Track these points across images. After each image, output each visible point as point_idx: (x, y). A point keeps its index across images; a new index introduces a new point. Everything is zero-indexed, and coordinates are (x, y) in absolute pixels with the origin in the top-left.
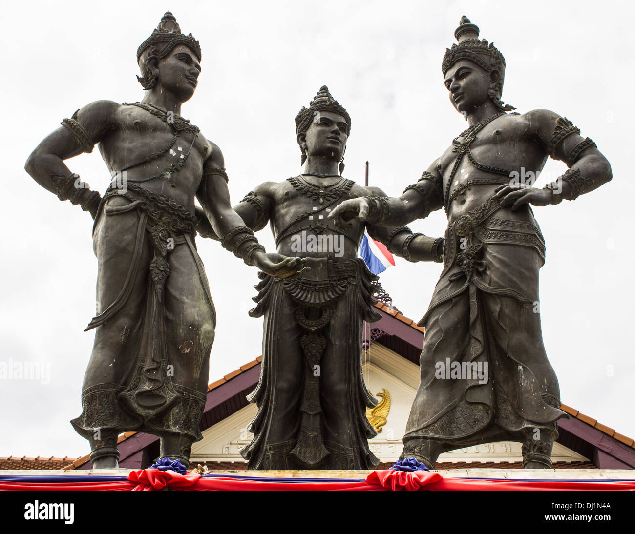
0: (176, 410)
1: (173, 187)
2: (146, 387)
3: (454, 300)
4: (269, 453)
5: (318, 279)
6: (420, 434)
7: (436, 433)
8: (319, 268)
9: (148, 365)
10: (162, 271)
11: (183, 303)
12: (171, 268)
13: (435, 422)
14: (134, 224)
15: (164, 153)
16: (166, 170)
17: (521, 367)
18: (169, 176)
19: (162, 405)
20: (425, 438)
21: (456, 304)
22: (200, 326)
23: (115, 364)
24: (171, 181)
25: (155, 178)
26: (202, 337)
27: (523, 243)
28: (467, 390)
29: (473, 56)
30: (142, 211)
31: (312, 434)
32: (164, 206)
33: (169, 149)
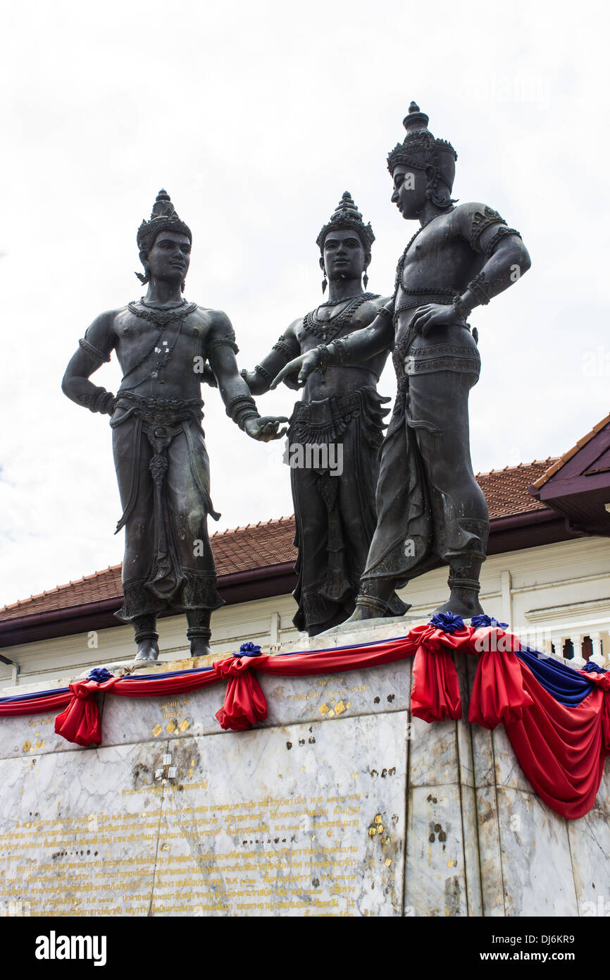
0: (186, 590)
1: (162, 383)
2: (160, 576)
3: (395, 435)
4: (305, 595)
5: (324, 421)
6: (368, 576)
7: (383, 571)
8: (323, 410)
9: (160, 555)
10: (159, 468)
11: (176, 494)
12: (169, 462)
13: (382, 561)
14: (130, 432)
15: (149, 354)
16: (152, 370)
17: (443, 495)
18: (155, 375)
19: (173, 588)
20: (372, 578)
21: (397, 439)
22: (187, 514)
23: (137, 559)
24: (158, 379)
25: (145, 381)
26: (190, 523)
27: (433, 370)
28: (409, 523)
29: (404, 158)
30: (136, 416)
31: (337, 571)
32: (154, 406)
33: (154, 349)
